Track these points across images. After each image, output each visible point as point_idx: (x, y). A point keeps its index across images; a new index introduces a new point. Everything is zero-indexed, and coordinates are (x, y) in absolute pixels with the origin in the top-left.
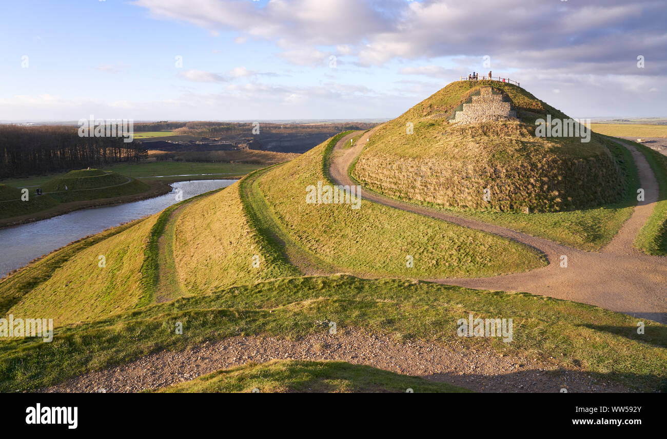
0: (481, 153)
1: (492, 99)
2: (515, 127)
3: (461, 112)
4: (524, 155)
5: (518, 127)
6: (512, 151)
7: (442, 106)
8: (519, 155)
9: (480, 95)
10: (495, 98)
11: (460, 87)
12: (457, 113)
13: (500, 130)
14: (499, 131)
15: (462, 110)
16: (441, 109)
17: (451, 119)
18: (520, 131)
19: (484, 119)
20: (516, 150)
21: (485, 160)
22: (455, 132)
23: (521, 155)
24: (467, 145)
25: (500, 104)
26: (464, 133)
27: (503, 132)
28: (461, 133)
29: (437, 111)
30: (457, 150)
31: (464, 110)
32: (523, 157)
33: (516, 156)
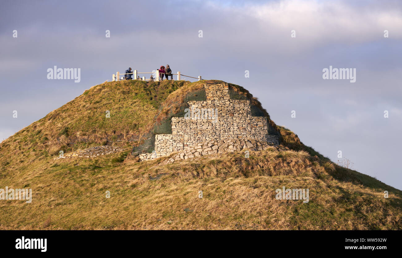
0: (269, 207)
1: (230, 108)
2: (301, 161)
3: (168, 137)
4: (350, 210)
5: (308, 163)
6: (327, 202)
7: (94, 131)
8: (343, 210)
9: (205, 99)
10: (237, 106)
11: (124, 93)
12: (159, 137)
13: (274, 167)
14: (272, 169)
15: (171, 132)
16: (92, 137)
17: (145, 152)
18: (313, 170)
19: (231, 147)
20: (334, 199)
21: (283, 220)
22: (180, 171)
23: (347, 210)
24: (231, 192)
25: (248, 120)
26: (201, 175)
27: (282, 170)
28: (195, 173)
29: (83, 142)
30: (212, 203)
31: (174, 132)
32: (352, 214)
33: (338, 212)
